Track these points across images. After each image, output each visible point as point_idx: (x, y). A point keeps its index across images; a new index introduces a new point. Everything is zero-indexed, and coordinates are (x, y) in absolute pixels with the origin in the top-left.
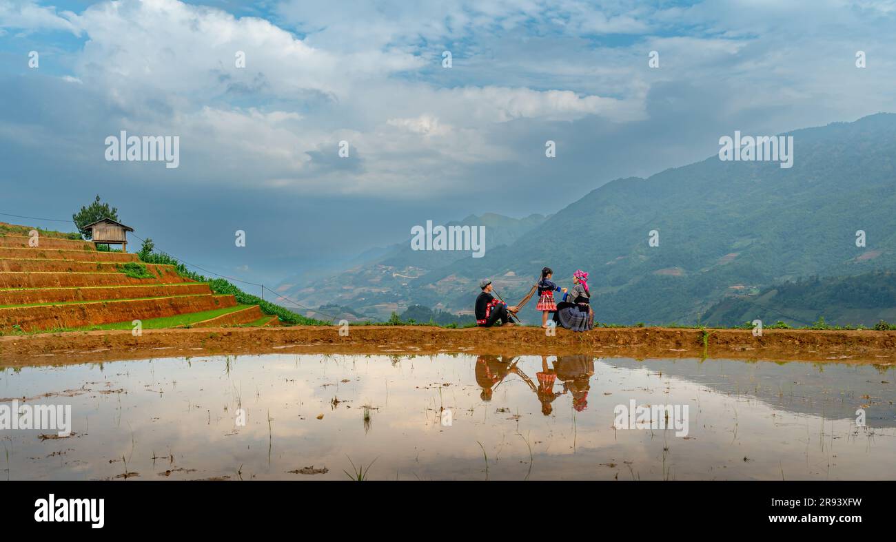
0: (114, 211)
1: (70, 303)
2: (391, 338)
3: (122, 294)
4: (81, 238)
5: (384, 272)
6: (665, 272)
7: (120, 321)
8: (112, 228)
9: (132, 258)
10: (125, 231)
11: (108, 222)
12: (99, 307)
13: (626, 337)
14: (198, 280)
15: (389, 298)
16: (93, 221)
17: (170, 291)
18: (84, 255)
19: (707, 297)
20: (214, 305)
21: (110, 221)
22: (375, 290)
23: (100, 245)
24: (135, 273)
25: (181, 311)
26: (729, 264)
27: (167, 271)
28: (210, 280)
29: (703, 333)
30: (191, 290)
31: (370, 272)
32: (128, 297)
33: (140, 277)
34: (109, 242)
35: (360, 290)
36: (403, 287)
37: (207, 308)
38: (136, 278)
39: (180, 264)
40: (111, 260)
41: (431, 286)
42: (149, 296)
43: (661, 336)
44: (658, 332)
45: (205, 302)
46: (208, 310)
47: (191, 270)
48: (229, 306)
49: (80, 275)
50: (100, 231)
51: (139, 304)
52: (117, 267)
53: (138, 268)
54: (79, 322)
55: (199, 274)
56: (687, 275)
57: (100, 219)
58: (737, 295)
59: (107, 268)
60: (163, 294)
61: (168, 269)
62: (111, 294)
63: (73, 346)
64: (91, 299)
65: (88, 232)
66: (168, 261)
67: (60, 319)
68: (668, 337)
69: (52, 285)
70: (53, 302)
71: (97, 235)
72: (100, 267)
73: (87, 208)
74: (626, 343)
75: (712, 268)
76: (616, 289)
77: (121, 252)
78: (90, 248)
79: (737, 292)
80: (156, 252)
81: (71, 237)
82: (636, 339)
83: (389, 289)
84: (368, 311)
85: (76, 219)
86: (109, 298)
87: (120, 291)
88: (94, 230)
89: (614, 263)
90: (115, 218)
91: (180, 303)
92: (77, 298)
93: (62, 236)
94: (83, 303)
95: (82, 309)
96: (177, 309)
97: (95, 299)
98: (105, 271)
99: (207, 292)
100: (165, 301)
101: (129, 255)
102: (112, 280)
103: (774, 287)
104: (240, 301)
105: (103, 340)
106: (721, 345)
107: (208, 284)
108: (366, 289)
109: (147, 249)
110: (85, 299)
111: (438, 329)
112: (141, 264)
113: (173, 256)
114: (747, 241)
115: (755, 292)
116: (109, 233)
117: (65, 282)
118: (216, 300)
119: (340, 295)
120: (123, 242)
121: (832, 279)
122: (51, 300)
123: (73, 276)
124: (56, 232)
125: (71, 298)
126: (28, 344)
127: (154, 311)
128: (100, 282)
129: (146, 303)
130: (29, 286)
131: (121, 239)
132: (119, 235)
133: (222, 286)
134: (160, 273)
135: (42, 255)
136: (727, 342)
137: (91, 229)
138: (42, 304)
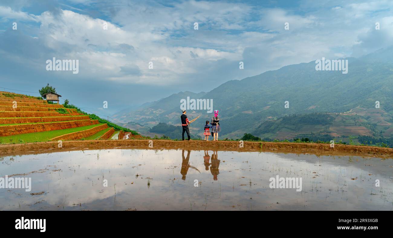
0: (54, 89)
1: (38, 123)
3: (58, 120)
4: (42, 99)
5: (151, 111)
6: (246, 112)
7: (57, 129)
8: (53, 95)
9: (61, 106)
10: (58, 96)
11: (52, 93)
12: (49, 125)
13: (235, 145)
14: (85, 114)
15: (153, 120)
16: (47, 93)
17: (75, 119)
18: (43, 105)
19: (260, 120)
21: (53, 93)
22: (147, 117)
23: (49, 101)
24: (62, 112)
25: (79, 126)
26: (267, 110)
27: (74, 111)
28: (89, 114)
29: (260, 144)
30: (82, 118)
31: (145, 111)
32: (60, 121)
33: (64, 113)
34: (53, 100)
35: (142, 117)
36: (157, 116)
37: (88, 124)
38: (62, 114)
39: (78, 108)
40: (53, 107)
41: (167, 116)
42: (67, 120)
45: (88, 122)
46: (89, 125)
47: (82, 110)
48: (96, 124)
49: (42, 113)
50: (49, 96)
51: (63, 123)
52: (55, 110)
53: (63, 110)
54: (42, 130)
55: (85, 112)
56: (253, 113)
57: (49, 92)
58: (269, 120)
59: (52, 110)
60: (72, 120)
61: (74, 110)
62: (53, 120)
63: (41, 147)
64: (46, 121)
65: (45, 97)
66: (74, 107)
67: (35, 129)
68: (249, 145)
69: (32, 116)
70: (32, 122)
71: (48, 98)
72: (49, 110)
73: (44, 88)
74: (235, 147)
75: (261, 111)
76: (229, 118)
77: (57, 104)
78: (46, 103)
80: (70, 104)
81: (39, 98)
83: (152, 117)
84: (145, 124)
85: (40, 92)
86: (53, 121)
87: (57, 119)
88: (47, 96)
89: (229, 109)
90: (54, 91)
91: (78, 123)
92: (41, 121)
93: (35, 98)
94: (43, 123)
95: (43, 125)
96: (77, 125)
98: (51, 111)
99: (88, 119)
100: (73, 122)
101: (60, 105)
102: (54, 115)
103: (281, 118)
104: (100, 122)
105: (52, 145)
107: (88, 116)
108: (144, 117)
109: (66, 103)
110: (44, 121)
111: (171, 141)
112: (64, 108)
113: (76, 105)
114: (273, 102)
115: (276, 119)
116: (52, 97)
117: (37, 115)
118: (92, 122)
119: (135, 119)
120: (58, 101)
121: (300, 115)
122: (31, 122)
123: (40, 113)
124: (33, 97)
125: (39, 121)
126: (24, 147)
127: (69, 126)
128: (49, 115)
129: (66, 123)
130: (23, 116)
131: (57, 99)
132: (56, 98)
133: (93, 117)
134: (71, 112)
135: (28, 105)
136: (268, 147)
137: (46, 96)
138: (28, 123)
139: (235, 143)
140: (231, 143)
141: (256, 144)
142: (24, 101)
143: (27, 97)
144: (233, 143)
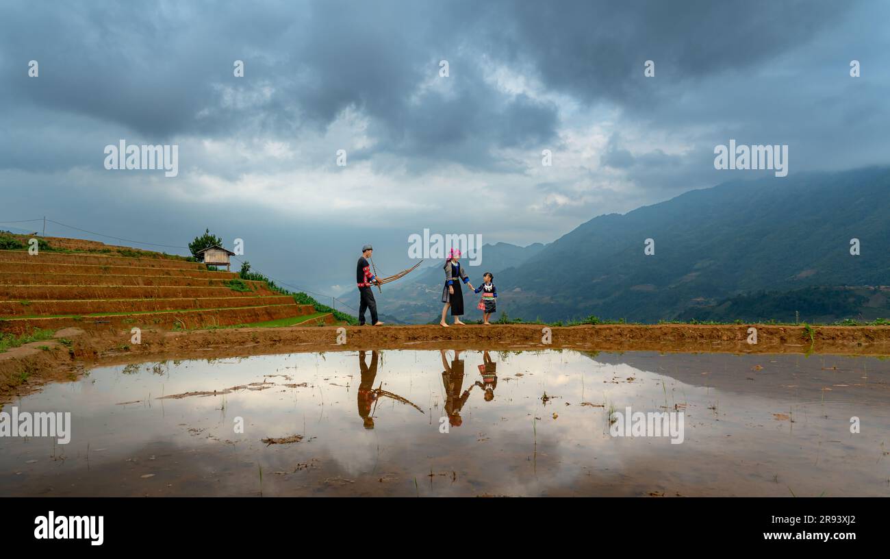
0: (220, 240)
1: (190, 311)
2: (504, 335)
3: (229, 303)
4: (195, 261)
5: (419, 288)
6: (641, 288)
7: (229, 323)
8: (219, 253)
9: (234, 275)
10: (229, 255)
12: (212, 314)
13: (729, 334)
14: (283, 293)
16: (204, 248)
17: (265, 302)
18: (199, 273)
19: (674, 307)
20: (298, 312)
21: (217, 247)
22: (413, 303)
23: (210, 266)
24: (237, 288)
25: (274, 317)
26: (692, 281)
27: (261, 286)
28: (294, 294)
30: (280, 301)
31: (408, 288)
32: (234, 306)
33: (242, 290)
34: (217, 264)
35: (401, 302)
38: (238, 291)
39: (270, 281)
40: (219, 278)
42: (249, 306)
43: (764, 333)
44: (761, 329)
45: (292, 310)
46: (294, 316)
47: (278, 285)
48: (309, 313)
49: (197, 290)
50: (210, 255)
51: (242, 311)
52: (224, 283)
53: (240, 283)
55: (285, 288)
56: (657, 290)
57: (210, 246)
58: (698, 306)
59: (217, 283)
60: (259, 304)
62: (221, 304)
63: (226, 341)
64: (206, 307)
65: (201, 257)
66: (261, 278)
68: (772, 334)
69: (176, 297)
70: (178, 309)
71: (207, 259)
72: (211, 283)
73: (199, 238)
74: (730, 339)
75: (678, 284)
76: (601, 302)
77: (226, 271)
78: (203, 269)
79: (698, 303)
80: (251, 271)
81: (188, 260)
82: (740, 336)
83: (423, 302)
85: (191, 247)
86: (219, 306)
87: (228, 301)
88: (206, 255)
90: (220, 245)
91: (273, 311)
92: (195, 307)
93: (182, 259)
94: (201, 311)
95: (200, 315)
96: (271, 315)
97: (208, 308)
98: (215, 286)
99: (292, 303)
100: (262, 309)
101: (232, 274)
102: (222, 293)
103: (728, 300)
104: (317, 310)
105: (251, 337)
106: (828, 341)
107: (292, 296)
109: (245, 269)
110: (201, 307)
112: (242, 280)
113: (265, 274)
114: (706, 263)
115: (714, 304)
116: (217, 257)
117: (186, 294)
118: (300, 310)
120: (227, 264)
121: (776, 293)
122: (176, 308)
123: (192, 290)
124: (177, 257)
125: (191, 307)
126: (188, 339)
127: (254, 317)
128: (212, 294)
129: (248, 311)
130: (159, 297)
131: (225, 262)
132: (224, 259)
133: (303, 298)
134: (256, 288)
135: (168, 273)
136: (833, 338)
137: (203, 254)
138: (168, 311)
139: (728, 330)
140: (718, 330)
141: (793, 330)
142: (160, 266)
143: (165, 256)
144: (724, 329)
